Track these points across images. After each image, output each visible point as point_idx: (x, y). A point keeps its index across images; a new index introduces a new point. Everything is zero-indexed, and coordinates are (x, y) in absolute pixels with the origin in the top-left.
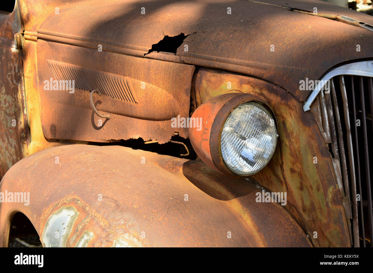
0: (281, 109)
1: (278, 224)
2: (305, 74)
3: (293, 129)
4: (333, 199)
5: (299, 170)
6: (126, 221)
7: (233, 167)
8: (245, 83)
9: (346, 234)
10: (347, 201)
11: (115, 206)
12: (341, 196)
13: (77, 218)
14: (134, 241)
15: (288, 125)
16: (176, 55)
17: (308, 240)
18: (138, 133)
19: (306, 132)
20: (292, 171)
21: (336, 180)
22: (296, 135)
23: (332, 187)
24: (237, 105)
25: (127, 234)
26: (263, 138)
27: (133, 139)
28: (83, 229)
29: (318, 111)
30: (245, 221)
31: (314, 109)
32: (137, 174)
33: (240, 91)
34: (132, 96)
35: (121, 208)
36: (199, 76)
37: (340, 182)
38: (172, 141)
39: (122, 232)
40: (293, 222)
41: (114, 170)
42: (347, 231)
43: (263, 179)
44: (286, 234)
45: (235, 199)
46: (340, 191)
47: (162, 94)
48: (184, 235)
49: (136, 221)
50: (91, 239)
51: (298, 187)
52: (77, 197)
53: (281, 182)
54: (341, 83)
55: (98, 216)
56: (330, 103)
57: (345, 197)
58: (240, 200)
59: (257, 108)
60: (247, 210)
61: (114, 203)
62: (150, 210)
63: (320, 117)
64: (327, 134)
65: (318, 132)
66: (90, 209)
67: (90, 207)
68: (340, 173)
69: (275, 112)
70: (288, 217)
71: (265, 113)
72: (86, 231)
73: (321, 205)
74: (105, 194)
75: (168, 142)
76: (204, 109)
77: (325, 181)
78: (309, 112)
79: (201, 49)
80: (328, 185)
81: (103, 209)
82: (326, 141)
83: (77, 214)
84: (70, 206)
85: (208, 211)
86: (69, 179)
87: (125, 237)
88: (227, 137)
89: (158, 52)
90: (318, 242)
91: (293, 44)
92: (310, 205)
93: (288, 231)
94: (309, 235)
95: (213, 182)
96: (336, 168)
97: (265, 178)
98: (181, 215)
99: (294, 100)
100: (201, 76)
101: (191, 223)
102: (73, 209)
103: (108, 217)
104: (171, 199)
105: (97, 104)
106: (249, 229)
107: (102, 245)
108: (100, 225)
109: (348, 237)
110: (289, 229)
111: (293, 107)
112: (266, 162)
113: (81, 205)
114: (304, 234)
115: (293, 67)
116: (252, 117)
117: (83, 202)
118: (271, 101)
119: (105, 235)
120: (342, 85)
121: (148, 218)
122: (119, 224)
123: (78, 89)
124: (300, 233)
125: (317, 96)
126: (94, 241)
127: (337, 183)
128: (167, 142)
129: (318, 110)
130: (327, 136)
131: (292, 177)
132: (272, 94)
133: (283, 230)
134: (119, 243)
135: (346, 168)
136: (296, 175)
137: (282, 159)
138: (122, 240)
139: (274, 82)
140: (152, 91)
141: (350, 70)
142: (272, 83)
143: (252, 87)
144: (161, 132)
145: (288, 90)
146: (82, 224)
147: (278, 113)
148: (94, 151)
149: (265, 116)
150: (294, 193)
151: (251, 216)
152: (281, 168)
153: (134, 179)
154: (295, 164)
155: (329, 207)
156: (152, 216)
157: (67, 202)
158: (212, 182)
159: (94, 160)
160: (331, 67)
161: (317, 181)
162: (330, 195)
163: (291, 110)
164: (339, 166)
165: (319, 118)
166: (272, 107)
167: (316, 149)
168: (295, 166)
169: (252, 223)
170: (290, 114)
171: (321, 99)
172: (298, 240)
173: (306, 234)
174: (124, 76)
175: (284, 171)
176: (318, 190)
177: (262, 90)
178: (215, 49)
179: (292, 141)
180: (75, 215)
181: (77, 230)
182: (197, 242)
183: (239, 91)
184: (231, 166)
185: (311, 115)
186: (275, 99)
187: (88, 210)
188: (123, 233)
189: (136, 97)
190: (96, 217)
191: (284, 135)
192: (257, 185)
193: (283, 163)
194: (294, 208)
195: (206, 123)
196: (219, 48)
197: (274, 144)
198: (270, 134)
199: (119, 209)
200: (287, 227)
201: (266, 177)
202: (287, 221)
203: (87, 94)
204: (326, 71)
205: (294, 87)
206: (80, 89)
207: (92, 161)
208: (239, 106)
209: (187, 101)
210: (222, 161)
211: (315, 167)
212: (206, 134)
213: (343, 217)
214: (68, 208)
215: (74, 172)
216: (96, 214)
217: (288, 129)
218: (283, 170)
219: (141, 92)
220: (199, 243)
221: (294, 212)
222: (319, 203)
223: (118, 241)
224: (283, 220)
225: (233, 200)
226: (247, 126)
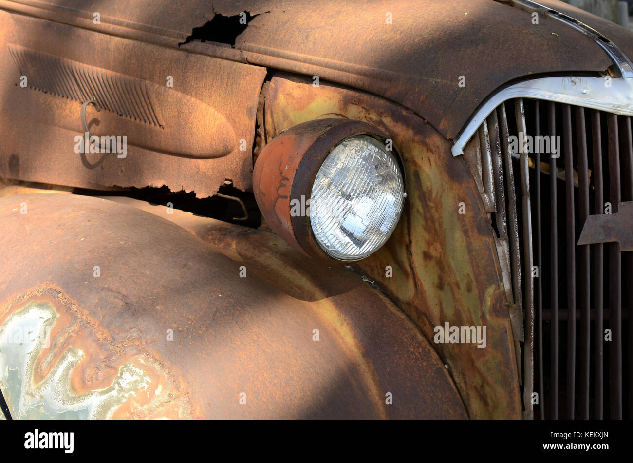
0: (413, 150)
1: (397, 345)
2: (457, 92)
3: (431, 185)
4: (494, 307)
5: (438, 256)
6: (141, 332)
7: (328, 246)
8: (353, 102)
9: (513, 366)
10: (517, 311)
11: (122, 305)
12: (507, 303)
13: (55, 323)
14: (155, 368)
15: (423, 178)
16: (234, 48)
17: (447, 374)
18: (160, 177)
19: (454, 191)
20: (427, 256)
21: (500, 276)
22: (437, 196)
23: (494, 286)
24: (340, 139)
25: (143, 356)
26: (382, 198)
27: (152, 187)
28: (65, 343)
29: (477, 157)
30: (342, 338)
31: (471, 154)
32: (162, 250)
33: (343, 116)
34: (155, 115)
35: (133, 309)
36: (273, 85)
37: (507, 280)
38: (220, 195)
39: (135, 352)
40: (423, 342)
41: (122, 242)
42: (513, 360)
43: (375, 268)
44: (410, 362)
45: (327, 299)
46: (507, 294)
47: (207, 113)
48: (240, 360)
49: (159, 333)
50: (79, 361)
51: (434, 283)
52: (57, 287)
53: (406, 273)
54: (518, 112)
55: (92, 323)
56: (498, 144)
57: (514, 305)
58: (334, 301)
59: (374, 147)
60: (347, 318)
61: (121, 300)
62: (184, 315)
63: (480, 168)
64: (490, 198)
65: (474, 192)
66: (79, 308)
67: (80, 305)
68: (508, 264)
69: (402, 154)
70: (414, 333)
71: (386, 156)
72: (71, 347)
73: (473, 316)
74: (105, 284)
75: (214, 196)
76: (282, 143)
77: (483, 277)
78: (461, 158)
79: (278, 39)
80: (487, 283)
81: (103, 309)
82: (487, 208)
83: (56, 316)
84: (43, 301)
85: (282, 318)
86: (42, 255)
87: (140, 361)
88: (321, 195)
89: (203, 41)
90: (464, 378)
91: (439, 40)
92: (453, 315)
93: (414, 357)
94: (449, 365)
95: (289, 268)
96: (502, 254)
97: (379, 266)
98: (236, 325)
99: (436, 136)
100: (276, 85)
101: (253, 340)
102: (48, 308)
103: (111, 324)
104: (220, 296)
105: (93, 124)
106: (349, 351)
107: (98, 373)
108: (96, 337)
109: (515, 371)
110: (415, 355)
111: (433, 147)
112: (384, 239)
113: (64, 300)
114: (440, 362)
115: (438, 80)
116: (364, 162)
117: (67, 296)
118: (397, 135)
119: (105, 356)
120: (519, 115)
121: (180, 329)
122: (130, 337)
123: (61, 97)
124: (433, 361)
125: (476, 132)
126: (84, 365)
127: (501, 280)
128: (211, 196)
129: (476, 155)
130: (490, 201)
131: (426, 266)
132: (399, 124)
133: (406, 356)
134: (127, 370)
135: (518, 256)
136: (433, 263)
137: (409, 234)
138: (133, 366)
139: (403, 104)
140: (190, 107)
141: (531, 91)
142: (401, 105)
143: (364, 110)
144: (202, 178)
145: (427, 119)
146: (64, 334)
147: (408, 156)
148: (88, 206)
149: (387, 161)
150: (427, 294)
151: (353, 330)
152: (408, 251)
153: (156, 258)
154: (432, 244)
155: (486, 320)
156: (186, 326)
157: (39, 295)
158: (287, 268)
159: (88, 222)
160: (503, 83)
161: (469, 275)
162: (490, 300)
163: (430, 152)
164: (507, 252)
165: (477, 170)
166: (398, 146)
167: (469, 221)
168: (432, 248)
169: (354, 341)
170: (429, 159)
171: (482, 137)
172: (430, 372)
173: (444, 363)
174: (142, 80)
175: (412, 255)
176: (469, 290)
177: (381, 117)
178: (302, 41)
179: (430, 206)
180: (53, 318)
181: (56, 344)
182: (263, 373)
183: (341, 115)
184: (325, 244)
185: (465, 164)
186: (403, 132)
187: (76, 310)
188: (137, 354)
189: (161, 116)
190: (89, 323)
191: (416, 194)
192: (363, 277)
193: (410, 242)
194: (425, 319)
195: (286, 168)
196: (310, 39)
197: (399, 210)
198: (394, 192)
199: (130, 311)
200: (412, 350)
201: (380, 264)
202: (413, 341)
203: (75, 106)
204: (493, 90)
205: (438, 114)
206: (63, 97)
207: (84, 224)
208: (344, 142)
209: (250, 127)
210: (310, 234)
211: (467, 253)
212: (283, 186)
213: (509, 337)
214: (41, 306)
215: (52, 243)
216: (89, 318)
217: (423, 185)
218: (410, 254)
219: (170, 109)
220: (265, 375)
221: (425, 325)
222: (470, 312)
223: (127, 367)
224: (406, 338)
225: (323, 300)
226: (356, 177)
